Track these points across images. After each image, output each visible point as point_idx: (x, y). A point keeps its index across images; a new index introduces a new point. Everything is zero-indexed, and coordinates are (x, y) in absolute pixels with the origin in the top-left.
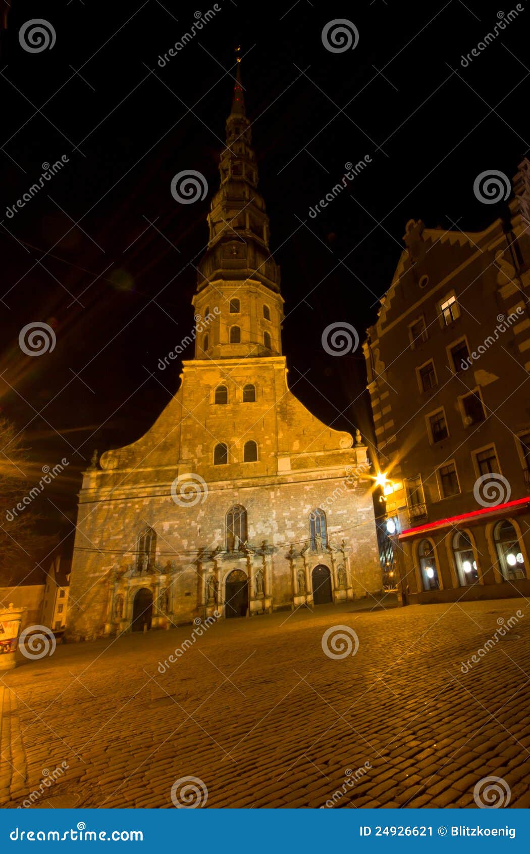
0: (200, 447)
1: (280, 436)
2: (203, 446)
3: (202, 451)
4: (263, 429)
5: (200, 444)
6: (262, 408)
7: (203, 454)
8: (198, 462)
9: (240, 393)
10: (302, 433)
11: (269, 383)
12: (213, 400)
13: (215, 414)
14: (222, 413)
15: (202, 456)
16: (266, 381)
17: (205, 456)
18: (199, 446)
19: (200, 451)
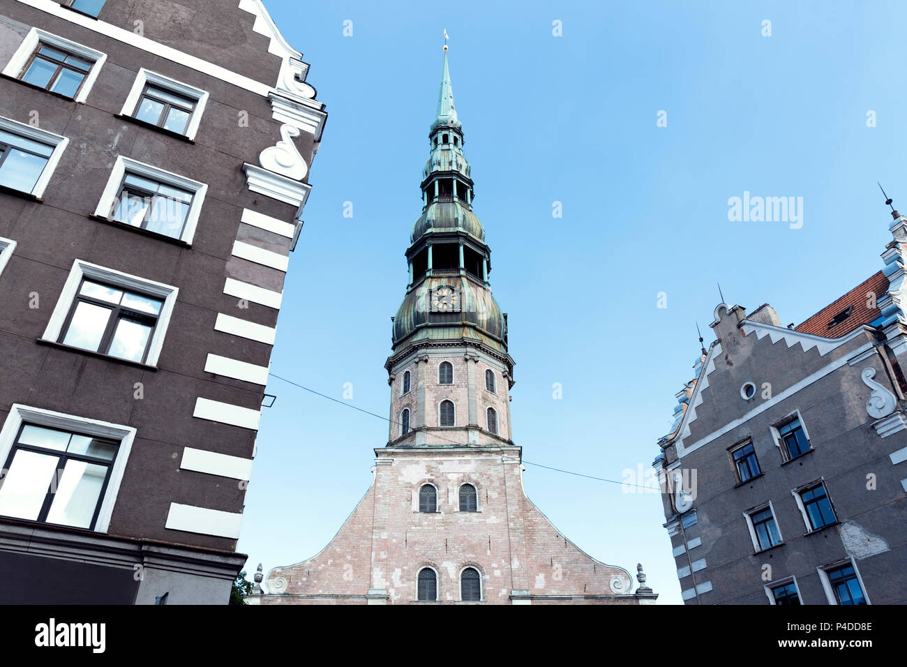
0: (398, 572)
1: (516, 564)
2: (403, 570)
3: (402, 577)
4: (489, 551)
5: (398, 567)
6: (488, 521)
7: (403, 582)
8: (396, 595)
9: (454, 498)
10: (549, 563)
11: (497, 484)
12: (416, 505)
13: (420, 525)
14: (428, 525)
15: (401, 585)
16: (491, 481)
17: (405, 585)
18: (396, 570)
19: (398, 578)
